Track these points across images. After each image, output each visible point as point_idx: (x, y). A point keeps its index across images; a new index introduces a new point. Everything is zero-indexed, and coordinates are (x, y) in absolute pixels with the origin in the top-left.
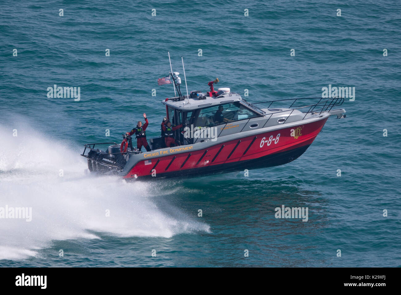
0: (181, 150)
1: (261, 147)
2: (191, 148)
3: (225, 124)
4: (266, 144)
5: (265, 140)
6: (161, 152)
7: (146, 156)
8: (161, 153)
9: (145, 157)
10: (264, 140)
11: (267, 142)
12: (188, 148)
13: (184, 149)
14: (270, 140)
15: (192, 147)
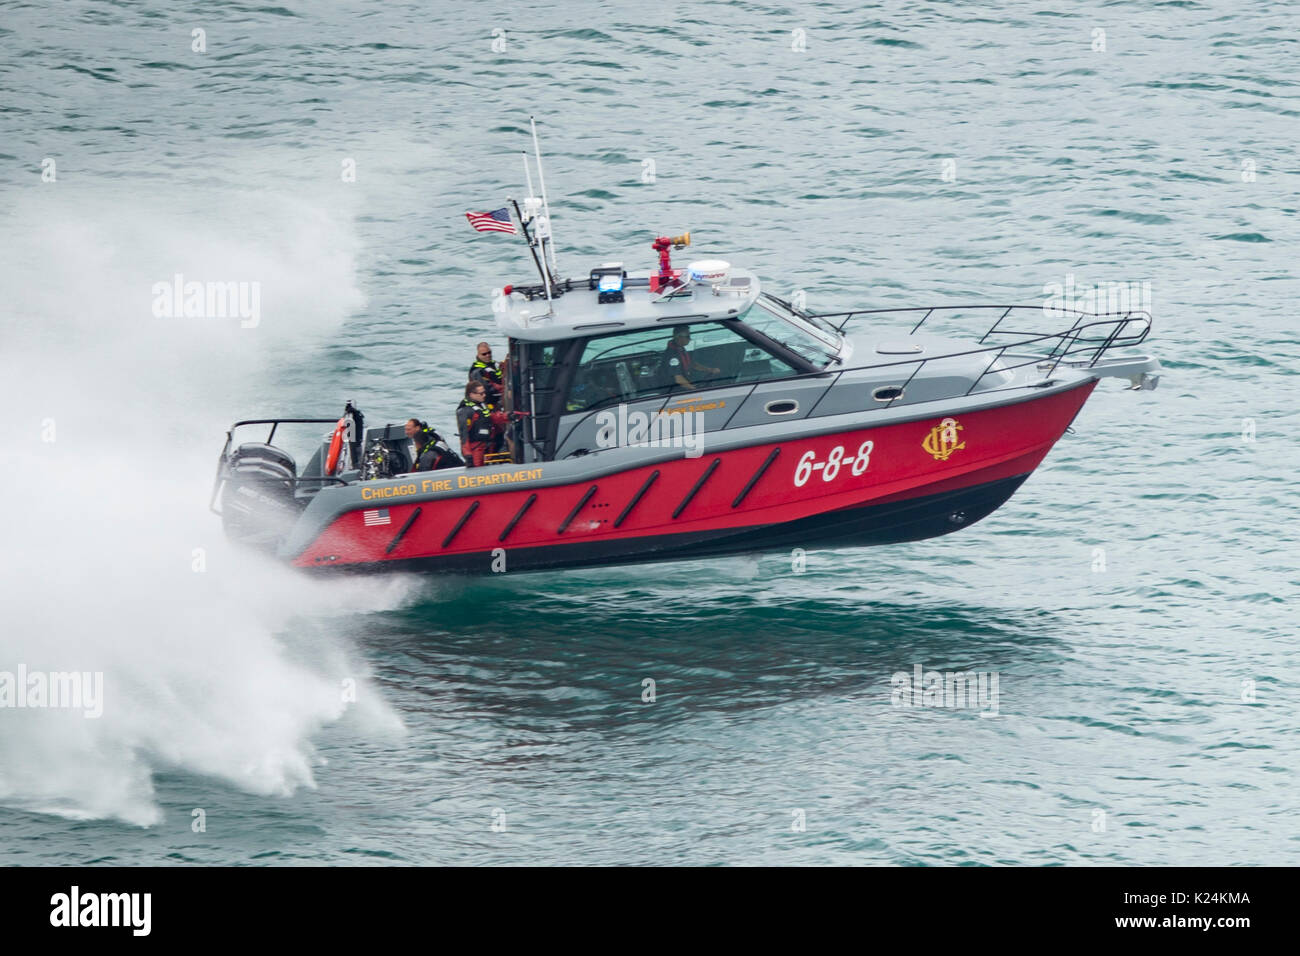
0: (500, 480)
1: (799, 483)
2: (534, 477)
3: (666, 399)
4: (817, 474)
5: (813, 462)
6: (424, 482)
7: (368, 494)
8: (425, 487)
9: (366, 499)
10: (808, 460)
11: (823, 470)
12: (525, 476)
13: (509, 476)
14: (834, 462)
15: (539, 471)
